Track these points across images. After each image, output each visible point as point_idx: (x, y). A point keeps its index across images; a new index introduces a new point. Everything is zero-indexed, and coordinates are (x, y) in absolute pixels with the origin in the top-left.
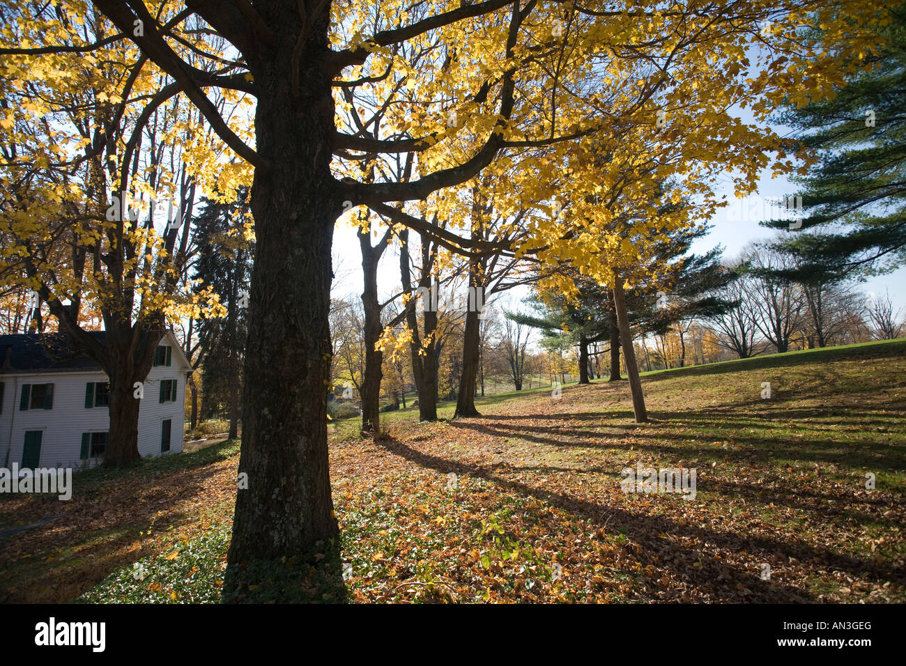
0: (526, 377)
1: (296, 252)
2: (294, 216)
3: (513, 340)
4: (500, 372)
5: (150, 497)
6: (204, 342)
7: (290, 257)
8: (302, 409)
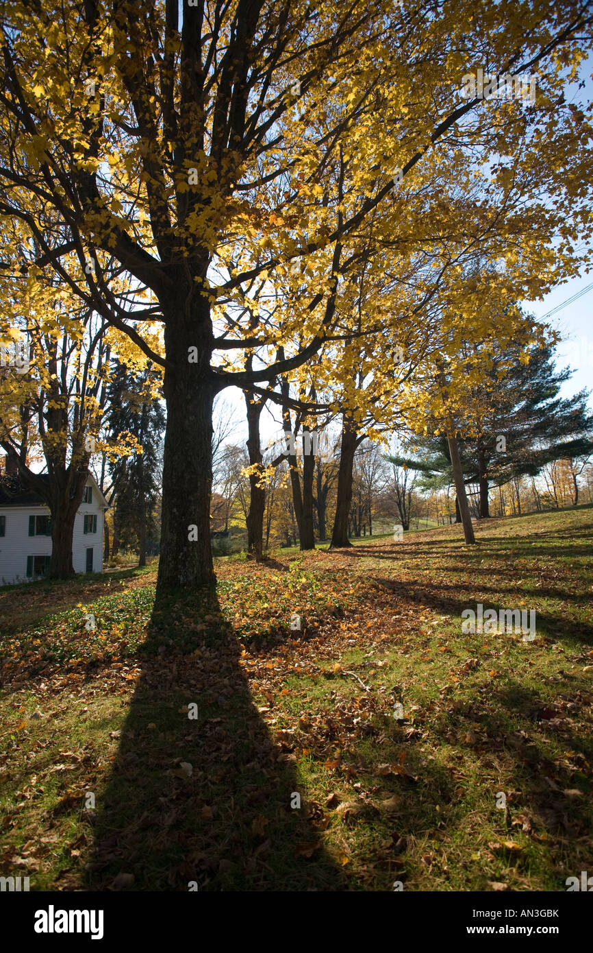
0: (414, 519)
1: (191, 418)
2: (189, 397)
3: (400, 483)
4: (391, 515)
5: (91, 591)
6: (116, 482)
7: (187, 422)
8: (195, 510)
